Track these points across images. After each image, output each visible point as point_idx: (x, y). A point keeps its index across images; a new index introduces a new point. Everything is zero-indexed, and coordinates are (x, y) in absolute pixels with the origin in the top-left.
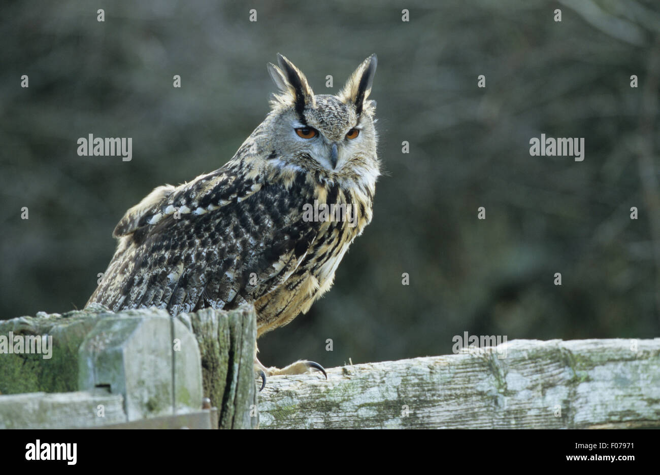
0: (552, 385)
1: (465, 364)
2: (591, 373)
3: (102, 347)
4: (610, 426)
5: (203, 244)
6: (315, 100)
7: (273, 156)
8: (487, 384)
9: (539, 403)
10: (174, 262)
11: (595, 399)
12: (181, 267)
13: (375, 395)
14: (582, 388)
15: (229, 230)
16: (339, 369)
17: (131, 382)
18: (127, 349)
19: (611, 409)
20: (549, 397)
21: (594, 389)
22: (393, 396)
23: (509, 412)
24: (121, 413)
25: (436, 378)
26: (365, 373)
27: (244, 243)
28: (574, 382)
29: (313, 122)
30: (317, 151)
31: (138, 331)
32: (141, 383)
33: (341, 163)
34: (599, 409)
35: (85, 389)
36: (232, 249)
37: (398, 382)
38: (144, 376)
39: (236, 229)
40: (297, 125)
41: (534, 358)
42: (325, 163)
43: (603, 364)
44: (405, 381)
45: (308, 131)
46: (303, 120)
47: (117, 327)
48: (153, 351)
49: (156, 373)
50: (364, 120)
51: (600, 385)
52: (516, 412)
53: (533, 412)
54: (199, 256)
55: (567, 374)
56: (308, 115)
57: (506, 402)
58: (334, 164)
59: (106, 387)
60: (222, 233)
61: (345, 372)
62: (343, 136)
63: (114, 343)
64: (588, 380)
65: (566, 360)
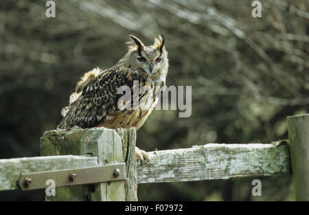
0: (222, 160)
1: (194, 152)
2: (235, 156)
3: (89, 140)
4: (241, 176)
5: (98, 96)
6: (145, 48)
7: (130, 67)
8: (201, 159)
9: (219, 167)
10: (89, 102)
11: (236, 165)
12: (90, 104)
13: (165, 162)
14: (232, 161)
15: (105, 92)
16: (153, 152)
17: (100, 153)
18: (99, 141)
19: (242, 169)
20: (221, 165)
21: (236, 162)
22: (170, 163)
23: (208, 169)
24: (97, 163)
25: (185, 156)
26: (162, 154)
27: (109, 96)
28: (230, 159)
29: (144, 55)
30: (145, 66)
31: (102, 135)
32: (103, 153)
33: (153, 72)
34: (238, 169)
35: (83, 154)
36: (106, 98)
37: (172, 157)
38: (104, 150)
39: (107, 91)
40: (138, 57)
41: (217, 150)
42: (147, 71)
43: (239, 153)
44: (175, 157)
45: (143, 59)
46: (140, 55)
47: (94, 133)
48: (107, 142)
49: (108, 150)
50: (163, 55)
51: (238, 160)
52: (211, 169)
53: (217, 170)
54: (96, 101)
55: (227, 156)
56: (142, 53)
57: (207, 166)
58: (151, 71)
59: (91, 154)
60: (103, 93)
61: (155, 153)
62: (154, 60)
63: (94, 139)
64: (234, 158)
65: (227, 151)
